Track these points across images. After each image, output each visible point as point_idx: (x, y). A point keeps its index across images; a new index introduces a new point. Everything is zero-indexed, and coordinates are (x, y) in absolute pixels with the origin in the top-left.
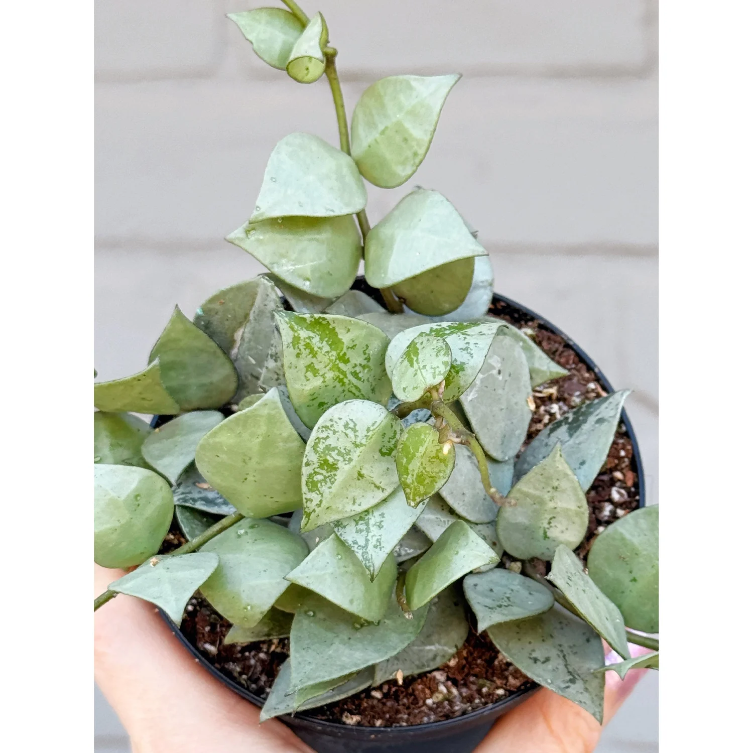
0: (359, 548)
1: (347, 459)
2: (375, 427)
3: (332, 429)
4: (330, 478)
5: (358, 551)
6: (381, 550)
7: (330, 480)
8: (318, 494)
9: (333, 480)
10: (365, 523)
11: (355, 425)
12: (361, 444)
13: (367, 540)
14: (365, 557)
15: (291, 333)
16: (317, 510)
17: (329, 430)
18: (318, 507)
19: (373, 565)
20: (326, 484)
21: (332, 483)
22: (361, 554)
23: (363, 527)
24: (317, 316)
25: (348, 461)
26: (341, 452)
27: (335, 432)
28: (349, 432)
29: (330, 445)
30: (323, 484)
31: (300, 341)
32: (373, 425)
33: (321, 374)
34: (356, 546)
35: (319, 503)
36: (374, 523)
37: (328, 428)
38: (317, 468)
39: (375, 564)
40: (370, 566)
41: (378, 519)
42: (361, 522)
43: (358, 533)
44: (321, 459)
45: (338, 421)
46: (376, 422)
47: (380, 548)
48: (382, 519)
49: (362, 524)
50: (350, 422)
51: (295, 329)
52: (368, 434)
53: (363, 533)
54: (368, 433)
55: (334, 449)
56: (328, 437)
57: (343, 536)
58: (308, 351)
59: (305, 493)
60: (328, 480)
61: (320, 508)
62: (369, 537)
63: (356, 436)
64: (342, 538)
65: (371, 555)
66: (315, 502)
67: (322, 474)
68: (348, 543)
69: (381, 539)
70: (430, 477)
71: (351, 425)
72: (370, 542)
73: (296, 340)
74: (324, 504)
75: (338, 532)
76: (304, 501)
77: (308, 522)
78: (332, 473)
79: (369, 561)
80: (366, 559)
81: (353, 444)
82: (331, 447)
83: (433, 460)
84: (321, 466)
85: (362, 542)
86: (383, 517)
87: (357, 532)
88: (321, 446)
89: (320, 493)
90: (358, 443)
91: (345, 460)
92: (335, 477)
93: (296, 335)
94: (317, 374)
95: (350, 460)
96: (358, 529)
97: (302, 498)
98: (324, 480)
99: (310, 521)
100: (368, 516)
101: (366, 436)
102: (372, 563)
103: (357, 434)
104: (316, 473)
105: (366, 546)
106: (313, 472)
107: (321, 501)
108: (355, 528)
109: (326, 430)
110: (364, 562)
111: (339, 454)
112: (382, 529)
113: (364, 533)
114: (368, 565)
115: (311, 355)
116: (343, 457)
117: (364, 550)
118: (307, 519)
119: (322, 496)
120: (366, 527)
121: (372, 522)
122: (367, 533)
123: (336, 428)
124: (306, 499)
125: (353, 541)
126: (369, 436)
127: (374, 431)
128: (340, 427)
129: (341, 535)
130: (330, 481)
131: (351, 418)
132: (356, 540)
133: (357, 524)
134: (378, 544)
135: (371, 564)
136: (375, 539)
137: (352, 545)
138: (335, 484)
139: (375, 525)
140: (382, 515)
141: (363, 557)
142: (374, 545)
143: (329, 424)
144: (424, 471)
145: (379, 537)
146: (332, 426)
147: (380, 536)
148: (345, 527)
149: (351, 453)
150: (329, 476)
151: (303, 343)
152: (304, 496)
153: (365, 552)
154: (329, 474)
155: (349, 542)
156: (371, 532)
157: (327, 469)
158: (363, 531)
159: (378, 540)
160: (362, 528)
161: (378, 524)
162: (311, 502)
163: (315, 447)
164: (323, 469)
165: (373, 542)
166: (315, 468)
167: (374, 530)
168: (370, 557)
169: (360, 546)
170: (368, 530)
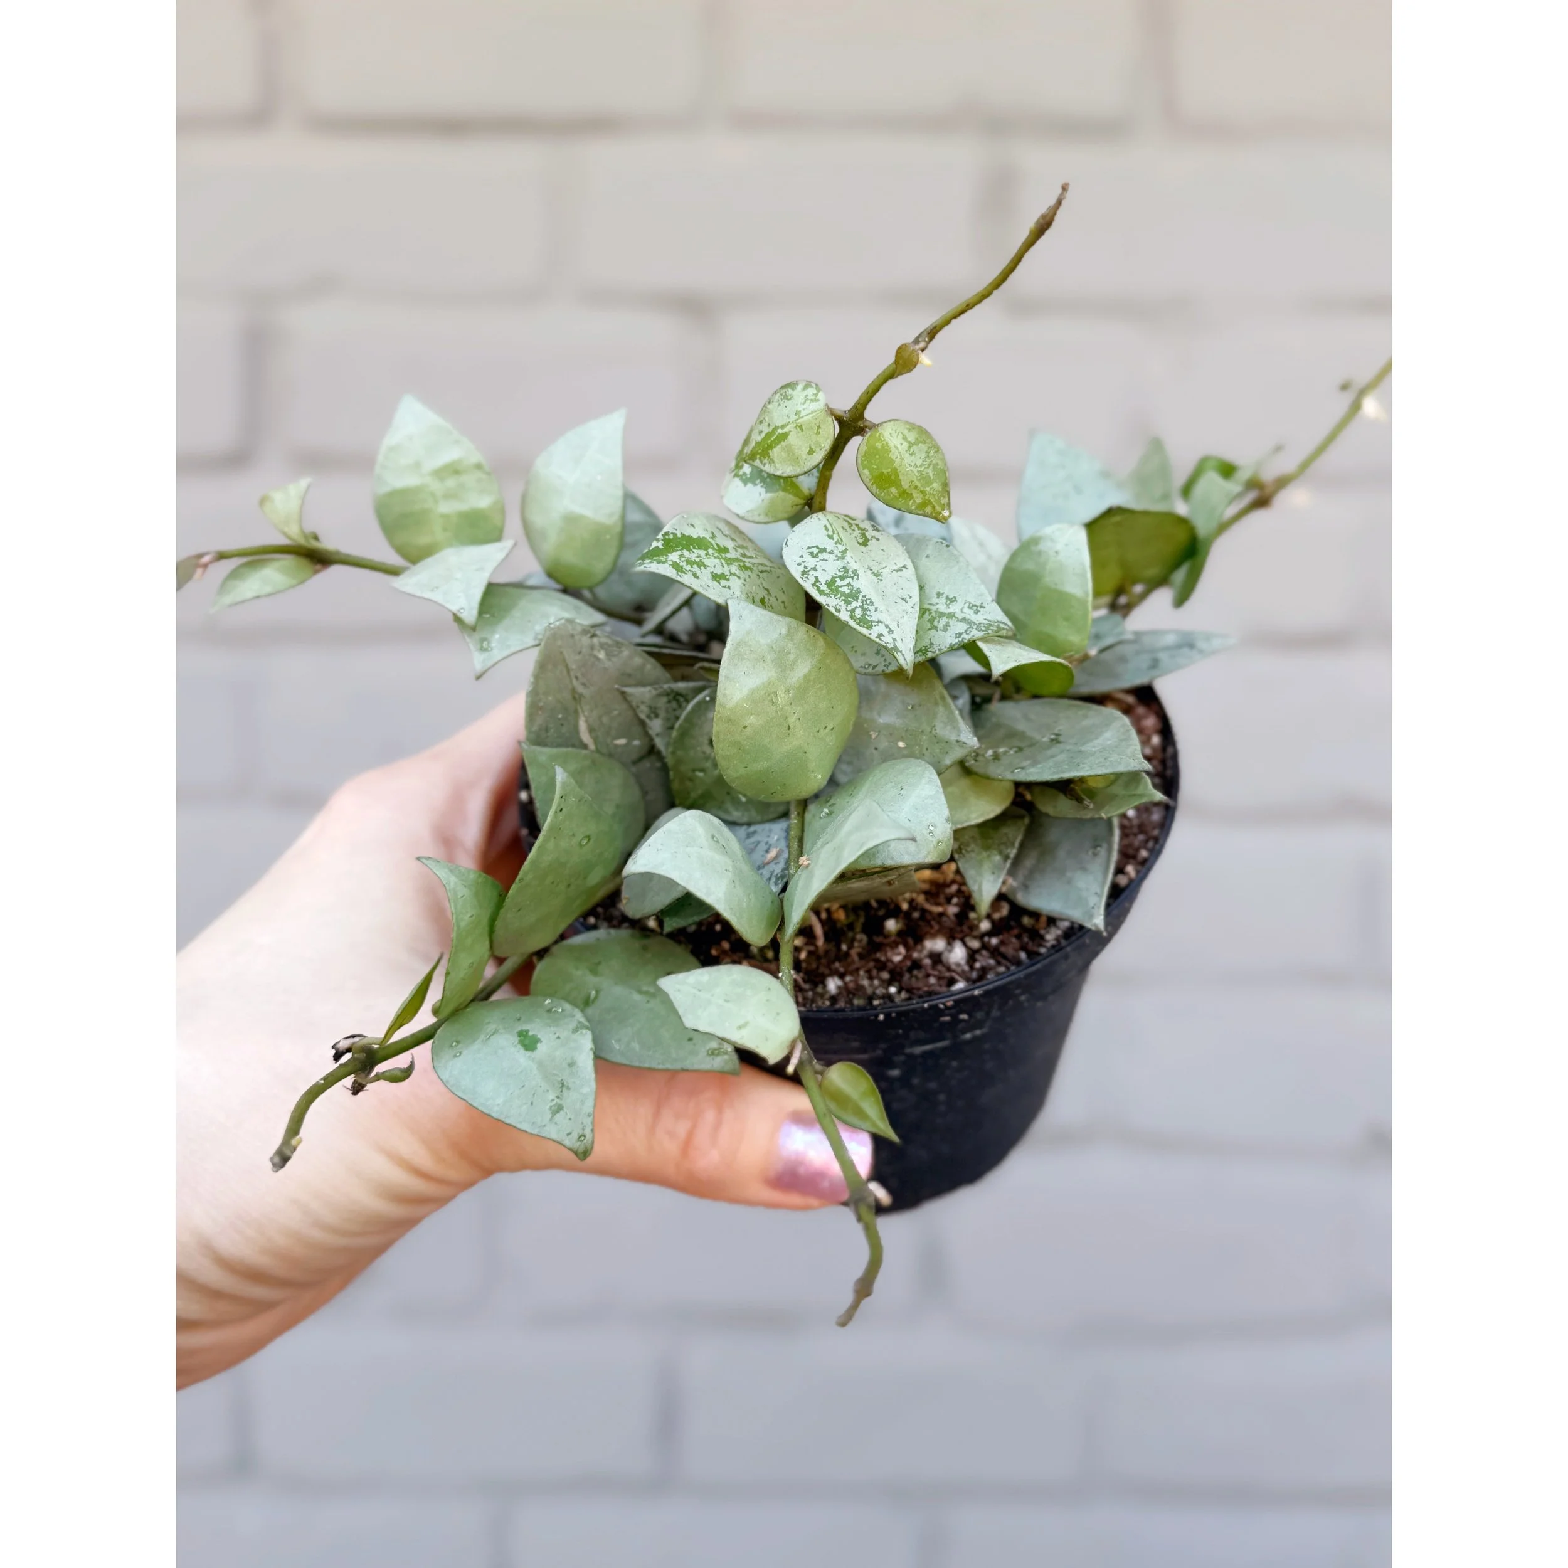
0: (968, 632)
1: (852, 575)
2: (830, 530)
3: (809, 569)
4: (865, 603)
5: (972, 634)
6: (984, 607)
7: (866, 604)
8: (878, 625)
9: (868, 602)
10: (940, 617)
11: (817, 547)
12: (842, 552)
13: (964, 620)
14: (984, 629)
15: (666, 565)
16: (895, 636)
17: (810, 573)
18: (893, 633)
19: (998, 622)
20: (870, 610)
21: (872, 604)
22: (978, 632)
23: (944, 620)
24: (660, 536)
25: (855, 575)
26: (840, 576)
27: (815, 569)
28: (821, 556)
29: (827, 580)
30: (868, 613)
31: (681, 564)
32: (827, 529)
33: (729, 574)
34: (964, 636)
35: (888, 630)
36: (945, 606)
37: (806, 572)
38: (847, 606)
39: (999, 620)
40: (998, 627)
41: (943, 600)
42: (935, 623)
43: (947, 630)
44: (839, 596)
45: (803, 559)
46: (825, 526)
47: (982, 607)
48: (945, 596)
49: (939, 622)
50: (811, 550)
51: (665, 560)
52: (836, 540)
53: (951, 624)
54: (833, 539)
55: (833, 580)
56: (816, 578)
57: (943, 647)
58: (695, 566)
59: (870, 634)
60: (866, 606)
61: (894, 632)
62: (960, 616)
63: (831, 552)
64: (945, 650)
65: (985, 619)
66: (885, 632)
67: (856, 607)
68: (954, 645)
69: (970, 603)
70: (928, 467)
71: (815, 551)
72: (968, 617)
73: (676, 566)
74: (893, 626)
75: (935, 652)
76: (878, 640)
77: (903, 655)
78: (860, 597)
79: (990, 625)
80: (987, 628)
81: (838, 560)
82: (830, 581)
83: (912, 450)
84: (848, 603)
85: (961, 627)
86: (943, 594)
87: (945, 630)
88: (824, 587)
89: (878, 622)
90: (840, 555)
91: (853, 578)
92: (867, 597)
93: (671, 563)
94: (727, 577)
95: (855, 572)
96: (942, 628)
97: (873, 641)
98: (865, 610)
99: (903, 652)
100: (933, 612)
101: (836, 544)
102: (996, 622)
103: (828, 551)
104: (853, 611)
105: (969, 623)
106: (849, 613)
107: (887, 627)
108: (941, 632)
109: (808, 575)
110: (990, 632)
111: (842, 578)
112: (957, 599)
113: (951, 622)
114: (995, 628)
115: (702, 568)
116: (847, 577)
117: (975, 627)
118: (899, 653)
119: (881, 622)
120: (945, 617)
121: (942, 608)
122: (954, 618)
123: (810, 565)
124: (876, 637)
125: (956, 638)
126: (838, 540)
127: (836, 532)
128: (811, 562)
129: (939, 650)
130: (868, 605)
131: (806, 548)
132: (956, 634)
133: (936, 628)
134: (975, 608)
135: (996, 624)
136: (966, 610)
137: (960, 639)
138: (874, 601)
139: (948, 605)
140: (939, 595)
141: (983, 631)
142: (974, 612)
143: (801, 568)
144: (919, 469)
145: (967, 605)
146: (805, 567)
147: (965, 603)
148: (931, 644)
149: (848, 568)
150: (862, 603)
151: (684, 564)
152: (873, 637)
153: (977, 627)
154: (859, 601)
155: (953, 643)
156: (954, 613)
157: (853, 599)
158: (948, 622)
159: (969, 607)
160: (944, 623)
161: (948, 602)
162: (883, 635)
163: (821, 592)
164: (850, 603)
165: (970, 614)
166: (846, 609)
167: (954, 608)
168: (987, 622)
169: (966, 631)
170: (951, 616)
